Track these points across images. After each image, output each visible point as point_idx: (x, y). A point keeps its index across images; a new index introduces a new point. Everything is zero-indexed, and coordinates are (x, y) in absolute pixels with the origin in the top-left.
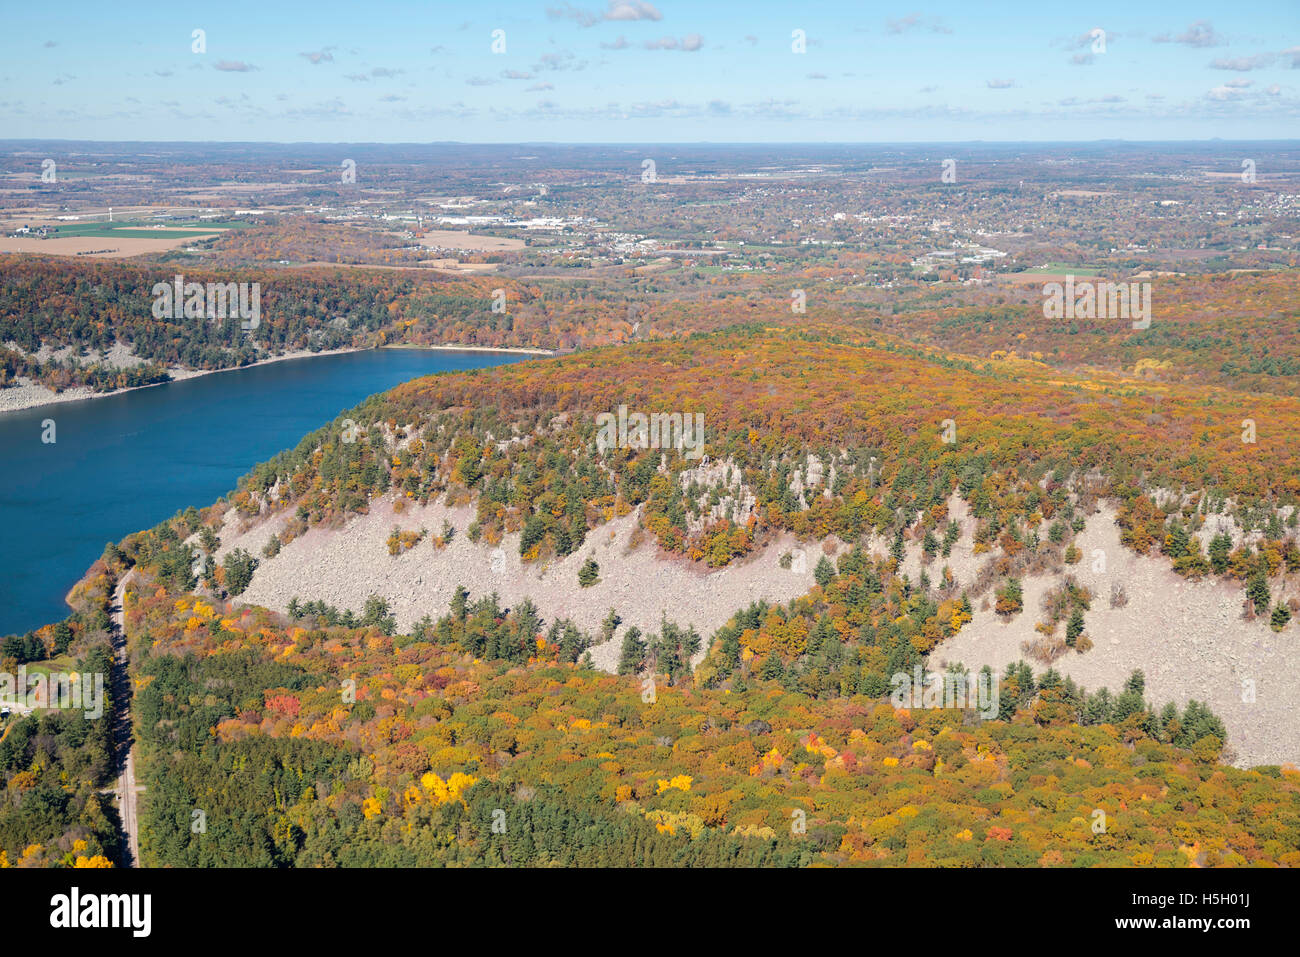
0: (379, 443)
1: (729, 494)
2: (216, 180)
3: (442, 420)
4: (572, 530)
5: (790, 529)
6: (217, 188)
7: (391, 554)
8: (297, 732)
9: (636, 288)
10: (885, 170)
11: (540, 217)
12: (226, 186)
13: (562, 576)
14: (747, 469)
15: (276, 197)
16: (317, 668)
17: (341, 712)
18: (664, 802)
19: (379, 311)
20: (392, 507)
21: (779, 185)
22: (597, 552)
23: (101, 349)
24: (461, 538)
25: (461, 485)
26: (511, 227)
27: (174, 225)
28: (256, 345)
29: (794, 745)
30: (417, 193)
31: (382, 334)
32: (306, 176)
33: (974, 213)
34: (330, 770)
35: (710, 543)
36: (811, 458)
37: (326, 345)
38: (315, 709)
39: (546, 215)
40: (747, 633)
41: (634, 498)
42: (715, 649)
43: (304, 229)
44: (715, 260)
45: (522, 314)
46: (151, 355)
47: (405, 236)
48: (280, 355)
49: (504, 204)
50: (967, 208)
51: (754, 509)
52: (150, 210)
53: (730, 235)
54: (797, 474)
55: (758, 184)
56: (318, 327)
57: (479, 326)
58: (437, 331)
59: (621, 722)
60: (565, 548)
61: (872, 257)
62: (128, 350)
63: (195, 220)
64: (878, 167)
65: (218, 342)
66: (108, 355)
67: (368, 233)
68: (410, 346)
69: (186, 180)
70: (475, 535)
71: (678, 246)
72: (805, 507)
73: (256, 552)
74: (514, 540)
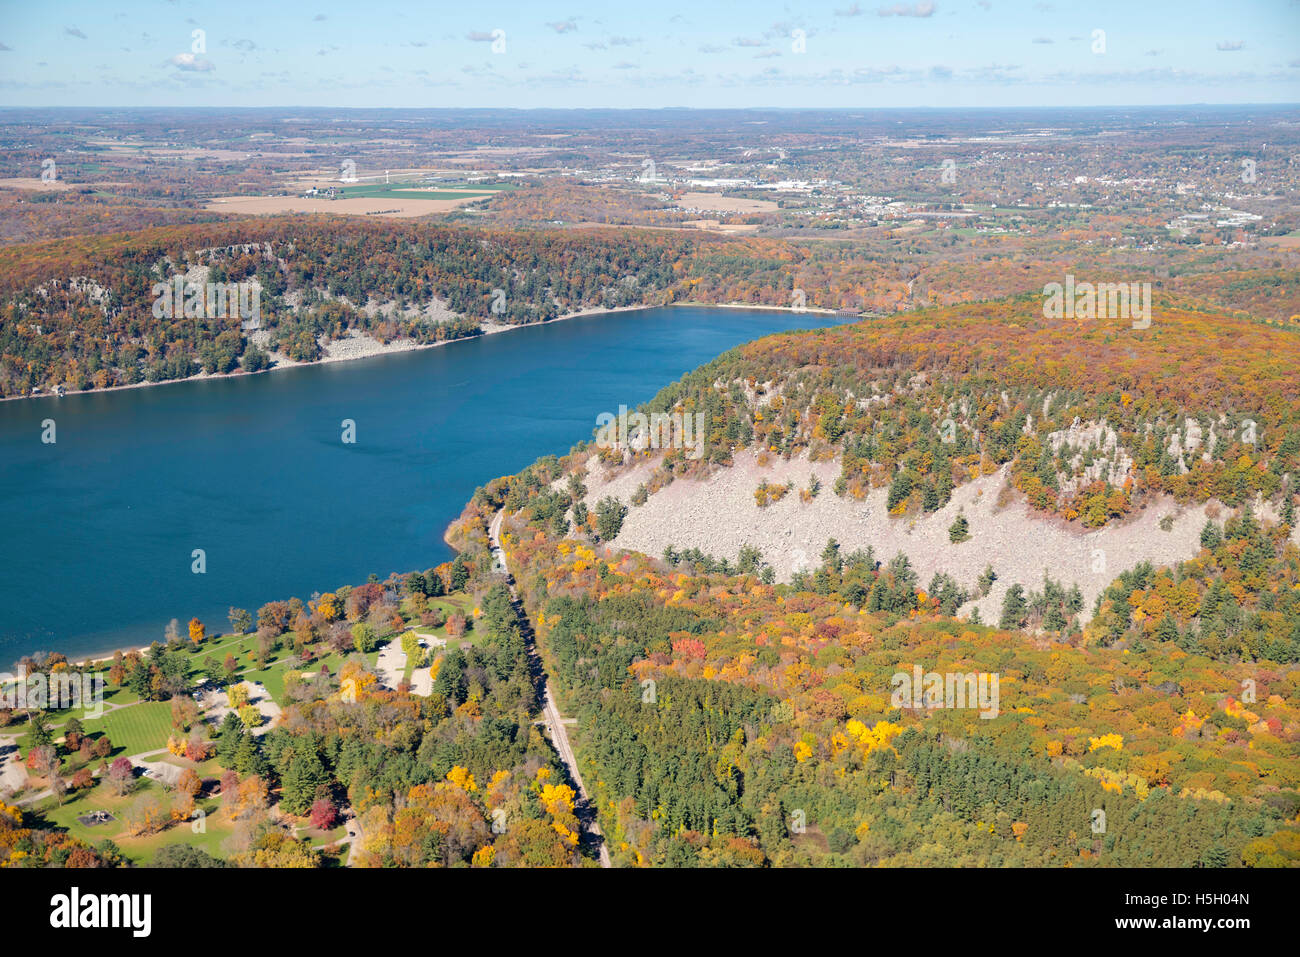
0: (739, 398)
1: (1104, 456)
2: (472, 144)
3: (801, 378)
4: (939, 487)
5: (1171, 492)
6: (474, 152)
7: (759, 506)
8: (708, 674)
9: (900, 250)
10: (1115, 133)
11: (785, 179)
12: (481, 150)
13: (931, 532)
14: (1121, 430)
15: (531, 160)
16: (709, 614)
17: (747, 656)
18: (1100, 759)
19: (665, 271)
20: (756, 460)
21: (1015, 149)
22: (965, 509)
23: (420, 304)
24: (827, 491)
25: (824, 441)
26: (760, 190)
27: (445, 187)
28: (556, 301)
29: (1213, 709)
30: (663, 156)
31: (671, 292)
32: (555, 140)
33: (1218, 176)
34: (754, 713)
35: (1085, 504)
36: (1190, 422)
37: (619, 302)
38: (723, 654)
39: (792, 178)
40: (1136, 595)
41: (1001, 458)
42: (1104, 610)
43: (569, 191)
44: (969, 222)
45: (801, 274)
46: (464, 310)
47: (662, 197)
48: (578, 311)
49: (747, 167)
50: (1210, 172)
51: (1130, 471)
52: (420, 172)
53: (976, 198)
54: (1175, 438)
55: (990, 149)
56: (611, 285)
57: (761, 285)
58: (721, 290)
59: (1025, 677)
60: (932, 505)
61: (1125, 220)
62: (444, 305)
63: (463, 182)
64: (1108, 130)
65: (523, 298)
66: (427, 310)
67: (629, 195)
68: (696, 303)
69: (443, 145)
70: (841, 490)
71: (927, 209)
72: (1185, 471)
73: (625, 501)
74: (880, 496)
